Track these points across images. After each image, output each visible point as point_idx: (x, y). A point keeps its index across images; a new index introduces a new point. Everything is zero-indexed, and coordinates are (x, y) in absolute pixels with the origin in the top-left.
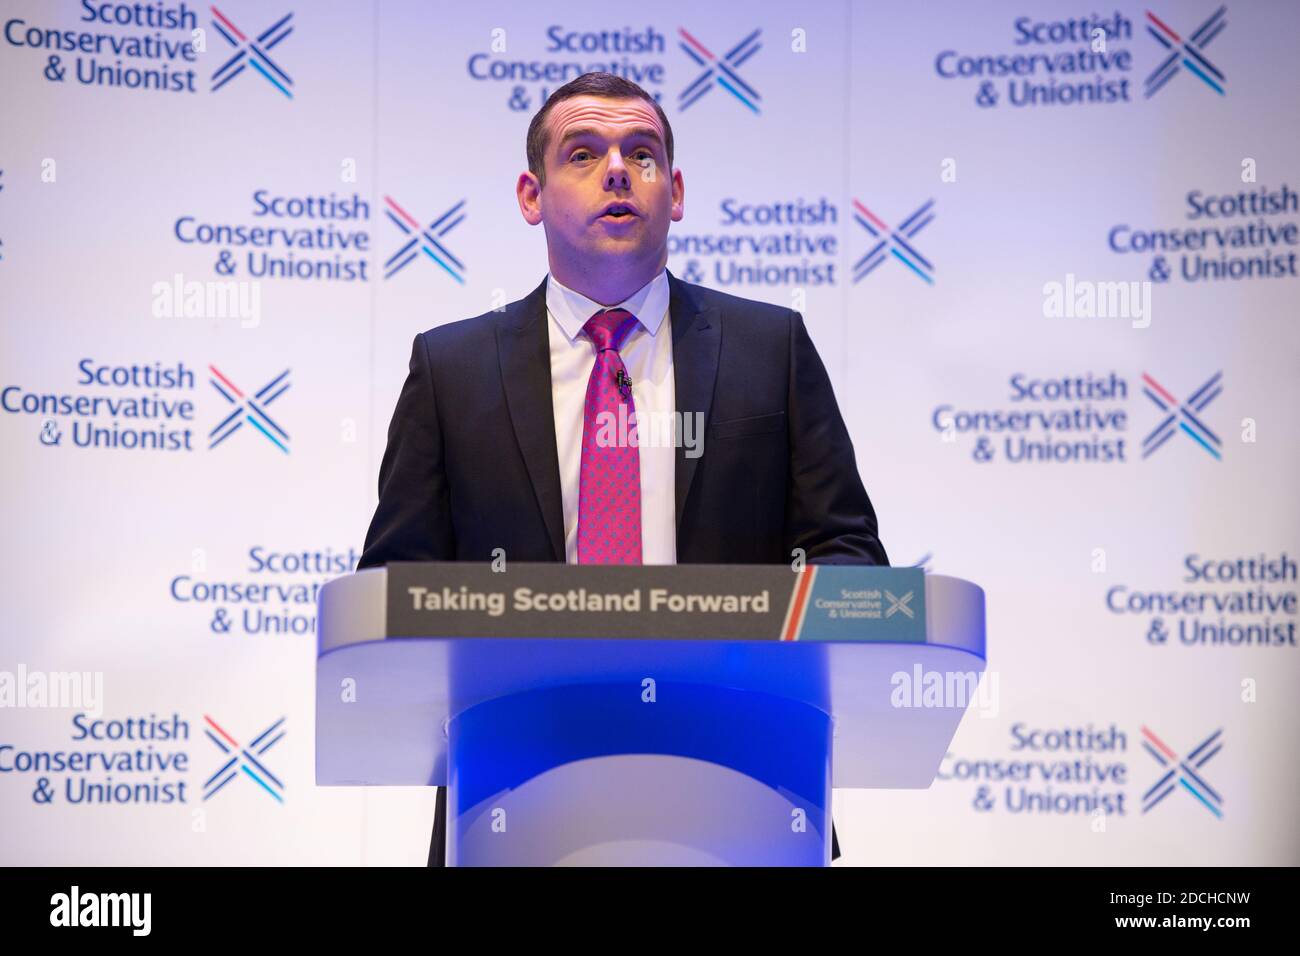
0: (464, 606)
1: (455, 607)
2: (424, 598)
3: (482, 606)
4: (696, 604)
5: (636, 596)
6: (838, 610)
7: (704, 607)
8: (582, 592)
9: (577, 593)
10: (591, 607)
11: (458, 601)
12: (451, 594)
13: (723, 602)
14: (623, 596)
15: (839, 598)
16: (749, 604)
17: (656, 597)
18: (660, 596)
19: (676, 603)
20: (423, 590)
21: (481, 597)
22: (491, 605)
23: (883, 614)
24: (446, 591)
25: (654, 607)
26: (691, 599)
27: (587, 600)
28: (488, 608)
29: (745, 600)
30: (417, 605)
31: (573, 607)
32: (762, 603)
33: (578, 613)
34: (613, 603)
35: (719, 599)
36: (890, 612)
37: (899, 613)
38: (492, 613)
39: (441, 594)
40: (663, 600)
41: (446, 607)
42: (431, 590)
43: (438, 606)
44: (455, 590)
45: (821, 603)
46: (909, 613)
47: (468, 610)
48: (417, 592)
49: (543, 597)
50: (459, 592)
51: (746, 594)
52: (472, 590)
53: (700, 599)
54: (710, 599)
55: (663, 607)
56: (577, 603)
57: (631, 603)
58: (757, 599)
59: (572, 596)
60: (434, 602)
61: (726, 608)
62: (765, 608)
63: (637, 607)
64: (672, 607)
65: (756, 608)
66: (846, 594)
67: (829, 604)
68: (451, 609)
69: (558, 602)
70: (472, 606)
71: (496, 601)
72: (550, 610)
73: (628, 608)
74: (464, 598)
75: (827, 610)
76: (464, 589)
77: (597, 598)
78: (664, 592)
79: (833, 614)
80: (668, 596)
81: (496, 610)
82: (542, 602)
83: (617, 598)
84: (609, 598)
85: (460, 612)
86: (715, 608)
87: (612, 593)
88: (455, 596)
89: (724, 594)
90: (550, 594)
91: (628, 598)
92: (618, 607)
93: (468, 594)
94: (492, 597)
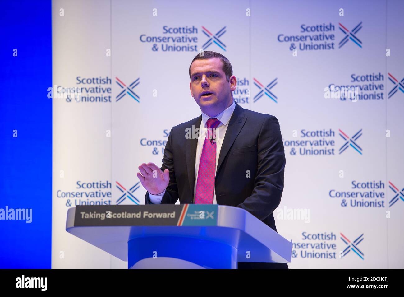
0: (95, 217)
1: (92, 217)
2: (84, 215)
3: (99, 217)
4: (155, 216)
5: (140, 214)
6: (193, 217)
7: (157, 217)
8: (126, 213)
9: (124, 213)
10: (128, 217)
11: (93, 216)
12: (92, 213)
13: (163, 215)
14: (136, 213)
15: (194, 213)
16: (170, 216)
17: (145, 214)
18: (146, 214)
19: (150, 215)
20: (84, 213)
21: (99, 214)
22: (102, 217)
23: (205, 218)
24: (90, 213)
25: (144, 217)
26: (154, 214)
27: (127, 215)
28: (101, 217)
29: (169, 214)
30: (83, 217)
31: (123, 217)
32: (173, 215)
33: (124, 218)
34: (134, 216)
35: (162, 214)
36: (208, 217)
37: (210, 218)
38: (102, 219)
39: (89, 214)
40: (147, 215)
41: (90, 217)
42: (86, 213)
43: (88, 217)
44: (93, 212)
45: (189, 215)
46: (212, 217)
47: (96, 218)
48: (83, 213)
49: (115, 214)
50: (94, 213)
51: (169, 213)
52: (97, 213)
53: (157, 214)
54: (159, 214)
55: (147, 217)
56: (124, 216)
57: (138, 216)
58: (172, 214)
59: (123, 214)
60: (87, 216)
61: (163, 217)
62: (174, 217)
63: (140, 217)
64: (149, 217)
65: (171, 217)
66: (196, 212)
67: (191, 215)
68: (91, 218)
69: (119, 216)
70: (97, 217)
71: (103, 216)
72: (117, 218)
73: (138, 217)
74: (95, 215)
75: (190, 217)
76: (95, 212)
77: (130, 214)
78: (147, 212)
79: (192, 218)
80: (148, 214)
81: (103, 218)
82: (115, 216)
83: (135, 214)
84: (133, 214)
85: (94, 219)
86: (161, 217)
87: (133, 213)
88: (93, 214)
89: (163, 213)
90: (117, 213)
91: (138, 214)
92: (135, 217)
93: (96, 214)
94: (102, 214)
